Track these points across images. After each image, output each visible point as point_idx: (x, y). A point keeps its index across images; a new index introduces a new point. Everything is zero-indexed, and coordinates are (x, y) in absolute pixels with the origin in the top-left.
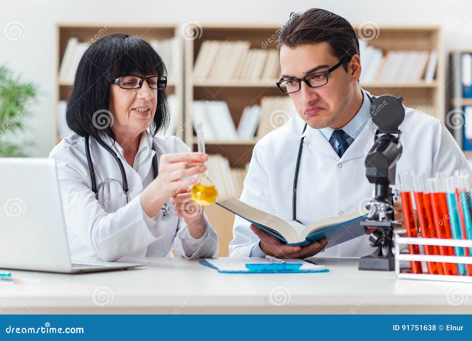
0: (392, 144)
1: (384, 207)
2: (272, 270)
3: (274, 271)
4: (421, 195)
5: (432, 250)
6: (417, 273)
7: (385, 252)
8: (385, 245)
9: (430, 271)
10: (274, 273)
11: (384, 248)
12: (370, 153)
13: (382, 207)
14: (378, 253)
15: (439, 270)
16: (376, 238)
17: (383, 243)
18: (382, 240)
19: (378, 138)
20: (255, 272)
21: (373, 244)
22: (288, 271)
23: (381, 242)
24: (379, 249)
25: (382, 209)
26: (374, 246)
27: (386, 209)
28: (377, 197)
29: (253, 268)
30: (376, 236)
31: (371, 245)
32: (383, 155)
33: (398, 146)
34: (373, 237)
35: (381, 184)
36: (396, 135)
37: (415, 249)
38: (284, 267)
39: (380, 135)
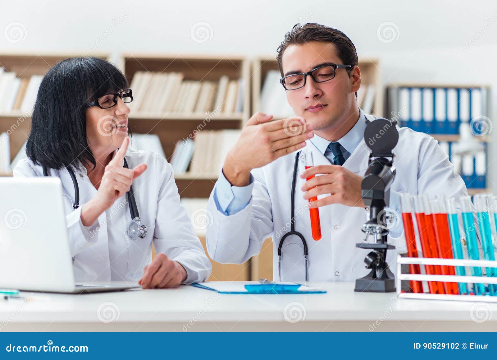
0: (385, 167)
1: (380, 229)
2: (271, 291)
3: (273, 292)
4: (422, 215)
5: (434, 270)
6: (419, 292)
7: (379, 274)
8: (379, 267)
9: (432, 291)
10: (274, 293)
11: (377, 271)
12: (367, 176)
13: (377, 229)
14: (372, 275)
15: (441, 289)
16: (371, 260)
17: (378, 265)
18: (377, 262)
19: (372, 161)
20: (254, 293)
21: (368, 266)
22: (286, 292)
23: (376, 264)
24: (373, 271)
25: (378, 231)
26: (369, 268)
27: (381, 231)
28: (372, 220)
29: (252, 289)
30: (371, 258)
31: (366, 267)
32: (379, 177)
33: (392, 169)
34: (368, 259)
35: (376, 206)
36: (390, 159)
37: (417, 269)
38: (283, 288)
39: (373, 159)
